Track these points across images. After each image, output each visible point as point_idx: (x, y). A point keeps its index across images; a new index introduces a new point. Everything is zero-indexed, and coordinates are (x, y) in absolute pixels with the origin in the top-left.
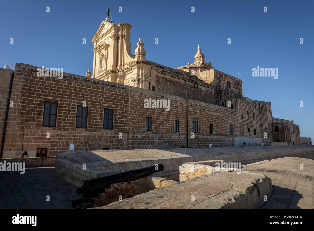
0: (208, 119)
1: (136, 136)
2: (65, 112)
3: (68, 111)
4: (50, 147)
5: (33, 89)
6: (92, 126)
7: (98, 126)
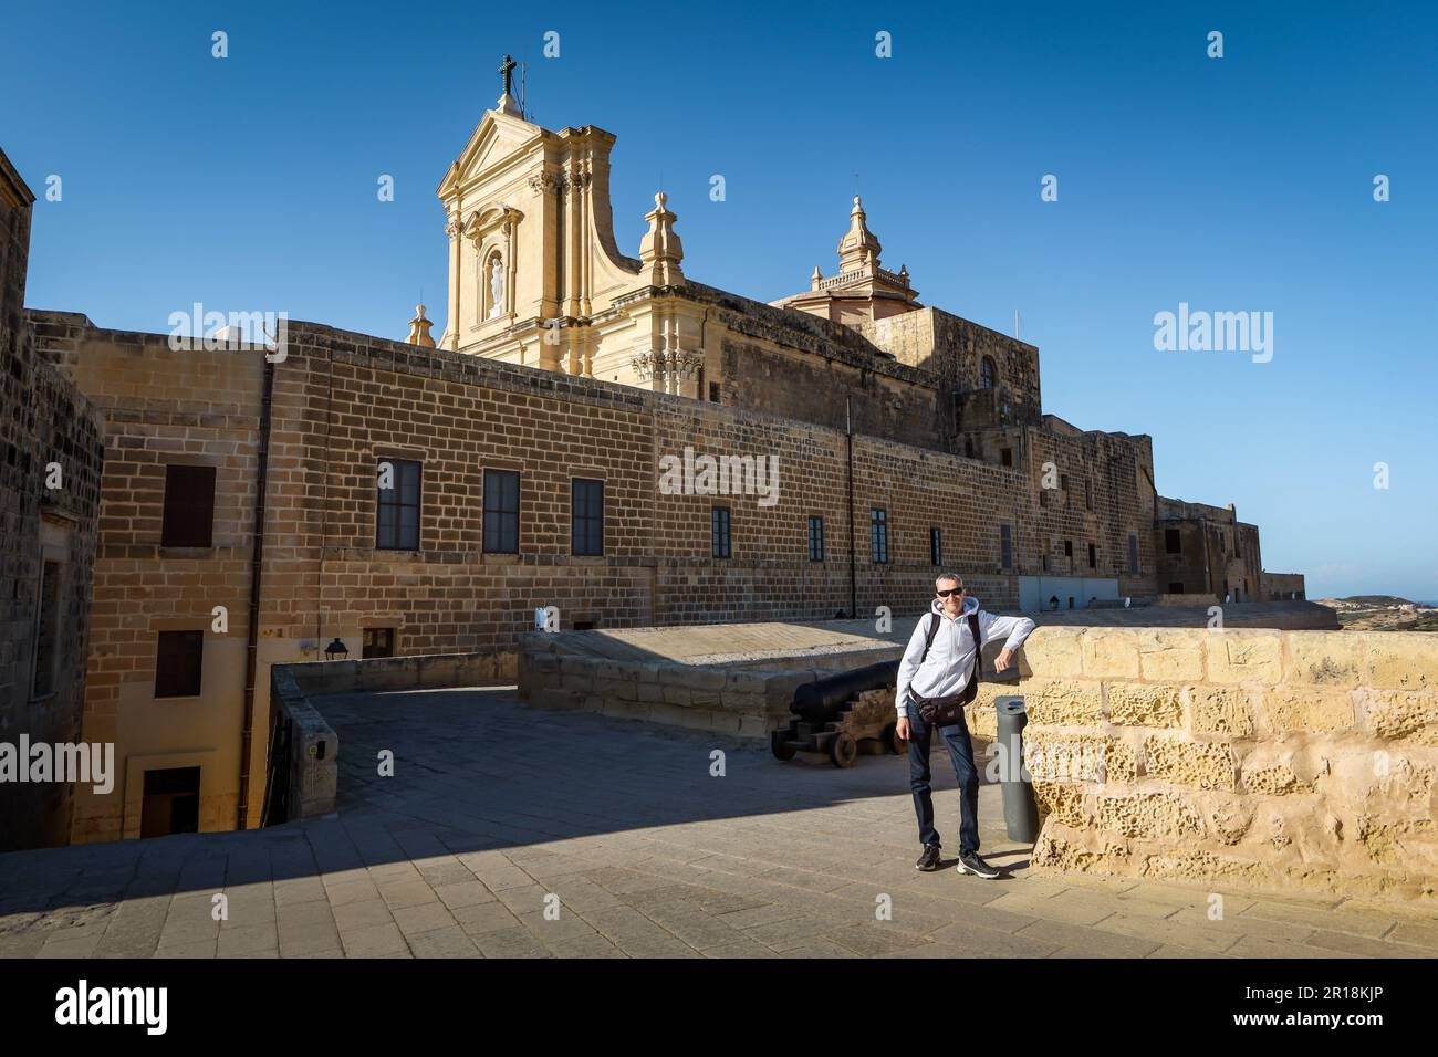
0: (921, 510)
1: (679, 577)
2: (447, 494)
3: (455, 492)
4: (404, 624)
5: (340, 414)
6: (535, 544)
7: (555, 544)
